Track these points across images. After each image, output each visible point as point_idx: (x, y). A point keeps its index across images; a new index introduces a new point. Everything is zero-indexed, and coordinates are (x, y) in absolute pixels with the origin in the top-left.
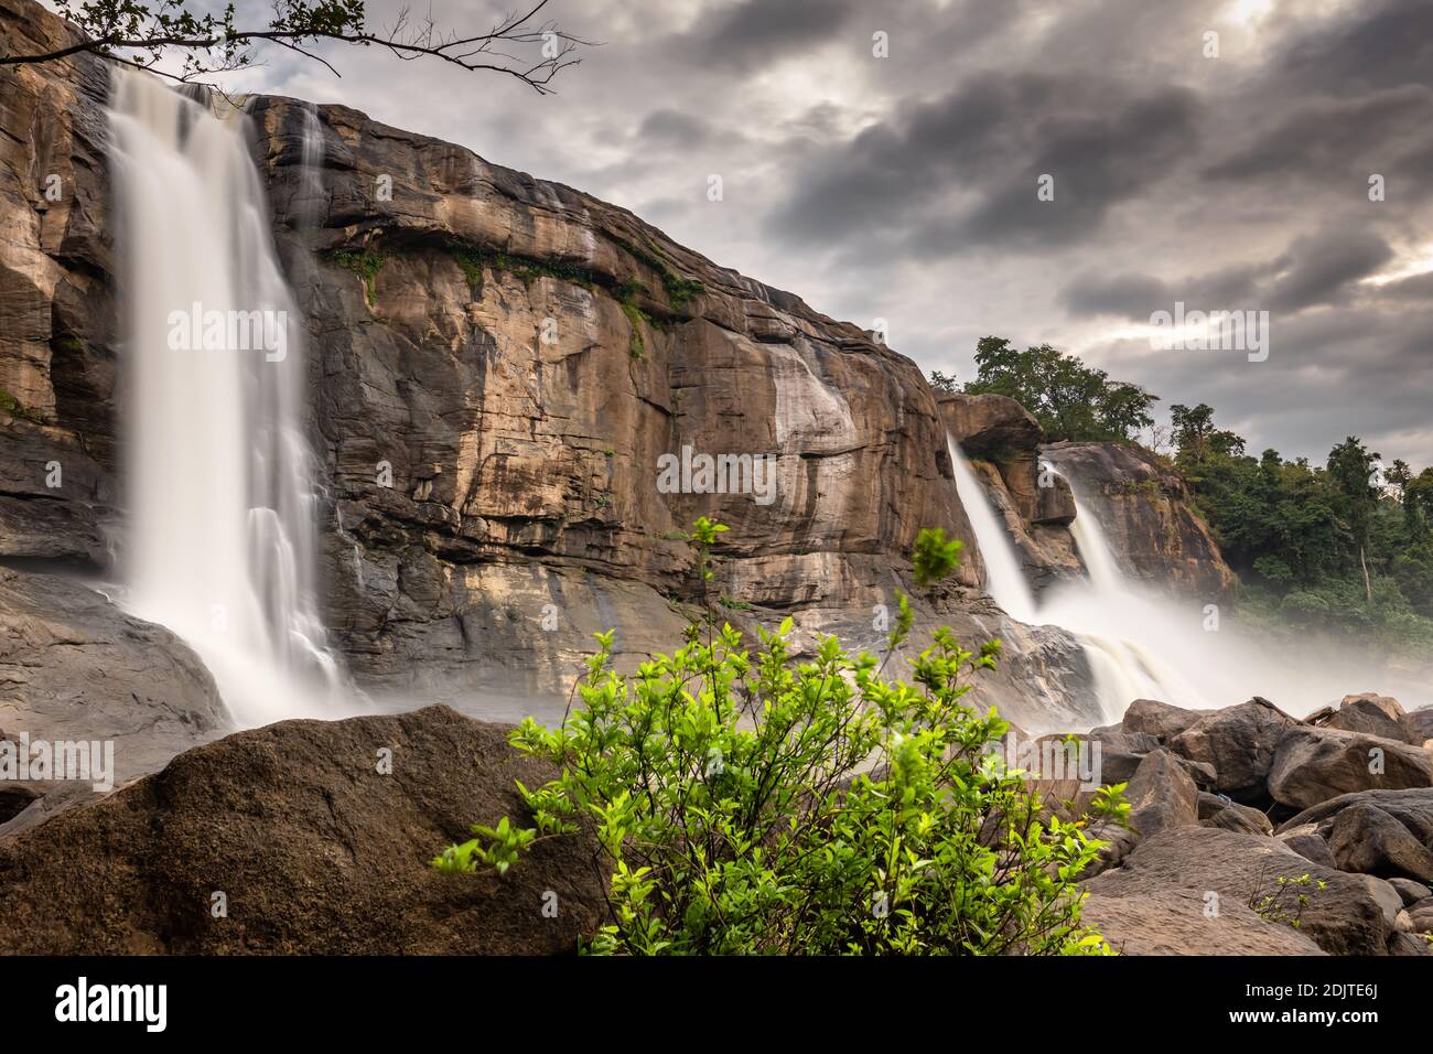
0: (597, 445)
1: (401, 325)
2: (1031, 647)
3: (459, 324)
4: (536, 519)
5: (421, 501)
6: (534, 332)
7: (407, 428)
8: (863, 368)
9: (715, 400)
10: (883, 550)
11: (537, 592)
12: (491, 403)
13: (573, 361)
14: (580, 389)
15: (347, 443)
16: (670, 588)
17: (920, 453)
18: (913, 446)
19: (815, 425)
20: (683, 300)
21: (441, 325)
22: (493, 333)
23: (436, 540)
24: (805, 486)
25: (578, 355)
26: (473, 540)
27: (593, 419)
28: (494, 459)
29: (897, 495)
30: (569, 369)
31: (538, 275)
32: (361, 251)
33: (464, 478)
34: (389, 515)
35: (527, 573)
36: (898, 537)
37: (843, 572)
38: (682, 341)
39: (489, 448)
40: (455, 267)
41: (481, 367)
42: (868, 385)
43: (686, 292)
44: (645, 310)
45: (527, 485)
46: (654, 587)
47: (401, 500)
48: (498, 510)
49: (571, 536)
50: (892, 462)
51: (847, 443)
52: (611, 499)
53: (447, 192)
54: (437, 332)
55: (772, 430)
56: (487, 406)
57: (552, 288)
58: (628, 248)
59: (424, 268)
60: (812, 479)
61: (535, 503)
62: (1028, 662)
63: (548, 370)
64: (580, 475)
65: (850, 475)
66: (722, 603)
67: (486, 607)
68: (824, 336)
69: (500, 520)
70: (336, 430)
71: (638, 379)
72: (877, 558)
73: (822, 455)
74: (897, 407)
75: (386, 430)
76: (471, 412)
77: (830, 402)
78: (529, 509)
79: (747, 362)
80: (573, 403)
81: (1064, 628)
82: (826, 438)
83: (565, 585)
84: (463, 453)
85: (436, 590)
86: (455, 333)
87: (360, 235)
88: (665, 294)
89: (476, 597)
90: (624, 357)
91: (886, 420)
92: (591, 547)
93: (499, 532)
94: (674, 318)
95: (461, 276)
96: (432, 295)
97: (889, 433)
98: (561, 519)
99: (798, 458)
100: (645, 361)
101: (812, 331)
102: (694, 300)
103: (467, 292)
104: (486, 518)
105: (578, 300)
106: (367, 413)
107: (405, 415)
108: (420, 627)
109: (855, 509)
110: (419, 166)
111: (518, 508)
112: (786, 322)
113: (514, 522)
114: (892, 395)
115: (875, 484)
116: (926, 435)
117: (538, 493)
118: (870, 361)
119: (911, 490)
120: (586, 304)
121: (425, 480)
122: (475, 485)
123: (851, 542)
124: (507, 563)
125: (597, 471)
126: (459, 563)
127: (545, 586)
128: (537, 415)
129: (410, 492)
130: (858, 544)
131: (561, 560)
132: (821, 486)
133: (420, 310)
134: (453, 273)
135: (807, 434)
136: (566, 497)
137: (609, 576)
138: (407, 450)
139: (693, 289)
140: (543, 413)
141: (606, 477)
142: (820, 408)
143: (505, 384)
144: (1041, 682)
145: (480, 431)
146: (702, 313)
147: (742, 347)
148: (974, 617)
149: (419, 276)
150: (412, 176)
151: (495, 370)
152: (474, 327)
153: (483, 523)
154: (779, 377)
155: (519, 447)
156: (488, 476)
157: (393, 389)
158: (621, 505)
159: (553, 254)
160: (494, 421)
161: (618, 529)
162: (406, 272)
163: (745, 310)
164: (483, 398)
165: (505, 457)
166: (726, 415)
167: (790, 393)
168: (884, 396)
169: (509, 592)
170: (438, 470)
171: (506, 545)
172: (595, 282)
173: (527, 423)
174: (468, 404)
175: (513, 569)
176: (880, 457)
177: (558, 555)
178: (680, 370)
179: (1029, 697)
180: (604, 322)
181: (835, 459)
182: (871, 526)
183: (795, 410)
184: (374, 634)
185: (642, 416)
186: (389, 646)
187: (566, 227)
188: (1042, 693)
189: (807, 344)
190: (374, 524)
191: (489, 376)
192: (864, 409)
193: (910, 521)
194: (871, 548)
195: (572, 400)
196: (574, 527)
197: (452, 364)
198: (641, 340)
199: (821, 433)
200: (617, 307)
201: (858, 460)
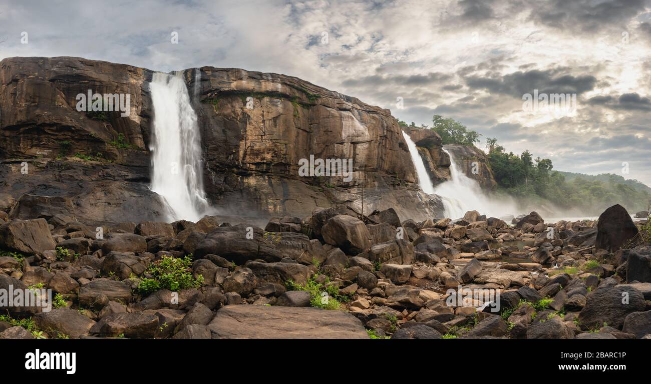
0: (282, 142)
1: (225, 115)
2: (425, 199)
3: (239, 113)
4: (264, 163)
5: (230, 160)
6: (262, 112)
7: (226, 141)
8: (374, 118)
9: (322, 128)
10: (379, 171)
11: (264, 183)
12: (249, 132)
13: (275, 119)
14: (277, 127)
15: (210, 146)
16: (308, 181)
17: (392, 143)
18: (389, 141)
19: (355, 134)
20: (313, 100)
21: (235, 114)
22: (249, 114)
23: (235, 170)
24: (352, 151)
25: (277, 117)
26: (246, 170)
27: (281, 134)
28: (250, 147)
29: (383, 155)
30: (274, 121)
31: (264, 97)
32: (212, 99)
33: (241, 153)
34: (221, 164)
35: (261, 178)
36: (384, 167)
37: (365, 177)
38: (313, 111)
39: (248, 145)
40: (239, 99)
41: (246, 124)
42: (374, 123)
43: (314, 98)
44: (300, 103)
45: (260, 154)
46: (303, 181)
47: (224, 160)
48: (252, 161)
49: (275, 167)
50: (382, 145)
51: (366, 139)
52: (287, 157)
53: (236, 80)
54: (234, 116)
55: (341, 135)
56: (247, 133)
57: (268, 100)
58: (293, 87)
59: (230, 100)
60: (355, 149)
61: (263, 159)
62: (423, 204)
63: (267, 122)
64: (276, 150)
65: (367, 148)
66: (326, 185)
67: (249, 187)
68: (363, 109)
69: (253, 164)
70: (207, 144)
71: (296, 122)
72: (376, 173)
73: (358, 143)
74: (384, 129)
75: (220, 142)
76: (243, 136)
77: (360, 127)
78: (261, 160)
79: (333, 116)
80: (275, 130)
81: (438, 195)
82: (359, 138)
83: (273, 181)
84: (241, 146)
85: (235, 183)
86: (238, 115)
87: (212, 95)
88: (307, 99)
89: (246, 185)
90: (292, 117)
91: (379, 133)
92: (281, 170)
93: (253, 167)
94: (310, 105)
95: (240, 100)
96: (232, 107)
97: (381, 137)
98: (271, 163)
99: (350, 144)
100: (299, 117)
101: (359, 107)
102: (317, 100)
103: (242, 104)
104: (249, 163)
105: (276, 102)
106: (214, 139)
107: (225, 138)
108: (230, 193)
109: (369, 159)
110: (228, 75)
111: (258, 160)
112: (349, 105)
113: (257, 164)
114: (382, 126)
115: (376, 151)
116: (394, 138)
117: (264, 156)
118: (376, 116)
119: (388, 154)
120: (279, 103)
121: (231, 154)
122: (245, 155)
123: (368, 168)
124: (256, 175)
125: (282, 149)
126: (243, 176)
127: (267, 181)
128: (263, 134)
129: (227, 158)
130: (370, 169)
131: (273, 174)
132: (357, 152)
133: (229, 111)
134: (238, 100)
135: (352, 136)
136: (272, 157)
137: (288, 178)
138: (226, 147)
139: (317, 97)
140: (265, 134)
141: (285, 150)
142: (357, 129)
143: (253, 127)
144: (427, 210)
145: (246, 140)
146: (320, 103)
147: (332, 112)
148: (409, 191)
149: (229, 102)
150: (225, 78)
151: (250, 124)
152: (244, 113)
153: (248, 165)
154: (344, 120)
155: (258, 144)
156: (249, 152)
157: (222, 132)
158: (290, 158)
159: (267, 91)
160: (250, 137)
161: (290, 165)
162: (225, 102)
163: (336, 102)
164: (246, 131)
165: (253, 147)
166: (326, 132)
167: (347, 125)
168: (380, 126)
169: (256, 183)
170: (234, 151)
171: (255, 171)
172: (283, 97)
173: (260, 137)
174: (242, 133)
175: (258, 177)
176: (378, 144)
177: (272, 173)
178: (312, 119)
179: (421, 214)
180: (285, 108)
181: (362, 144)
182: (375, 163)
183: (349, 130)
184: (218, 195)
185: (298, 133)
186: (222, 198)
187: (271, 83)
188: (426, 213)
189: (356, 111)
190: (218, 167)
191: (248, 126)
192: (373, 129)
193: (388, 162)
194: (375, 170)
195: (274, 129)
196: (275, 165)
197: (237, 123)
198: (298, 112)
199: (357, 136)
200: (290, 104)
201: (370, 144)
